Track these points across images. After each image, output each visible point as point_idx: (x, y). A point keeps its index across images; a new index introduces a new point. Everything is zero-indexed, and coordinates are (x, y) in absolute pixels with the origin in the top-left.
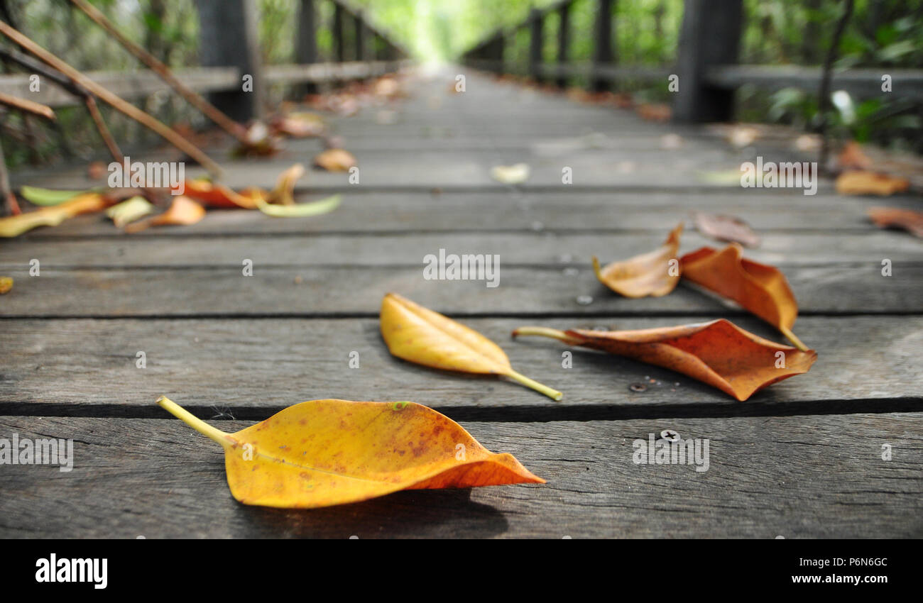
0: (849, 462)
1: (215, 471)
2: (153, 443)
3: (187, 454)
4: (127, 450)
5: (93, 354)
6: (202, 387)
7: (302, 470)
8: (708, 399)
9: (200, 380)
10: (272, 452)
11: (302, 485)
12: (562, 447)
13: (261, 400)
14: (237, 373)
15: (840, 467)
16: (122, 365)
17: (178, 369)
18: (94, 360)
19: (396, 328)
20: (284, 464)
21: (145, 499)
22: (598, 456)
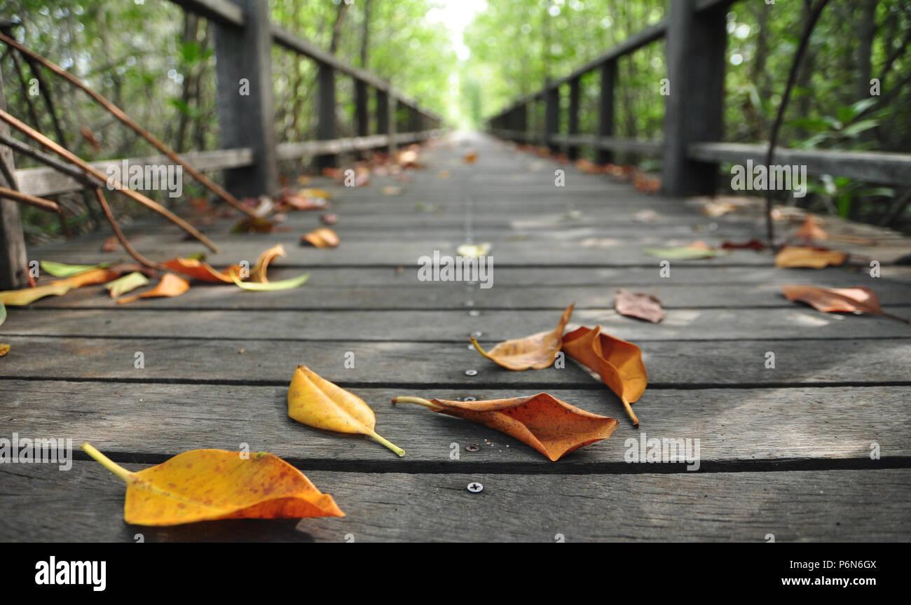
0: (613, 513)
1: (118, 500)
2: (80, 479)
3: (102, 488)
4: (60, 484)
5: (57, 409)
6: (132, 437)
7: (181, 502)
8: (526, 458)
9: (133, 432)
10: (162, 488)
11: (176, 513)
12: (386, 493)
13: (173, 449)
14: (163, 427)
15: (603, 516)
16: (76, 419)
17: (119, 424)
18: (57, 414)
19: (297, 395)
20: (169, 497)
21: (61, 519)
22: (409, 501)
